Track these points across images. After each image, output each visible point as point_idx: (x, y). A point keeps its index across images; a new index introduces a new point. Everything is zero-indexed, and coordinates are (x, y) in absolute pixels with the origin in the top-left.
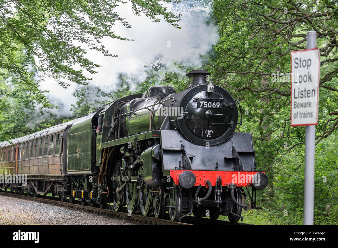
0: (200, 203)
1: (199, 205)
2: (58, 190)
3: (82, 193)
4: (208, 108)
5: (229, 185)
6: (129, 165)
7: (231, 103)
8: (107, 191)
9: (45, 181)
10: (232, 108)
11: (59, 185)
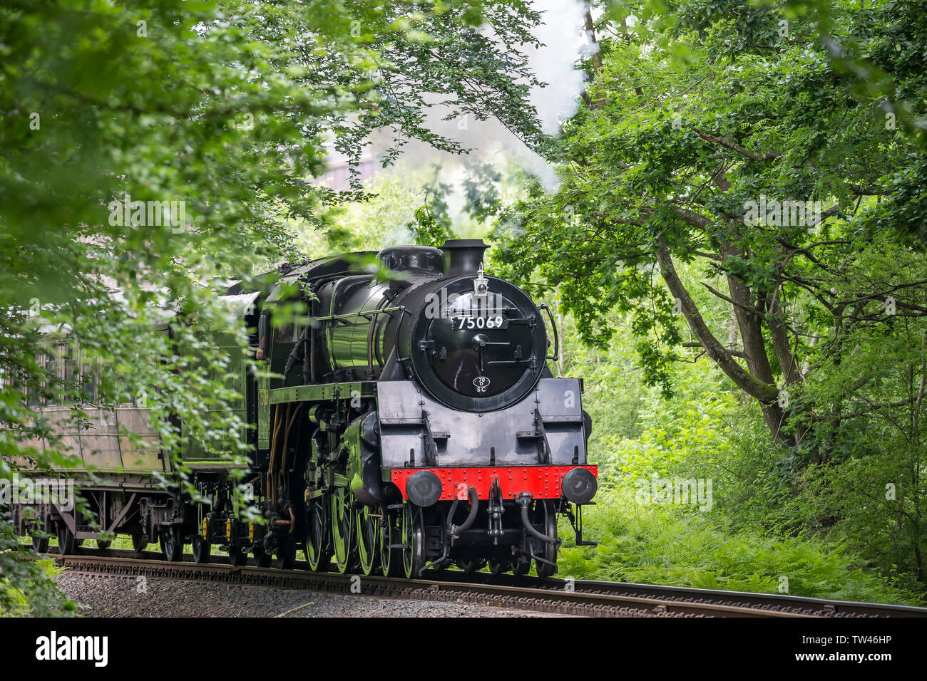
0: (457, 537)
1: (455, 540)
2: (154, 521)
3: (228, 527)
4: (476, 331)
5: (518, 497)
6: (328, 454)
7: (529, 314)
8: (288, 518)
9: (107, 492)
10: (532, 327)
11: (158, 504)
